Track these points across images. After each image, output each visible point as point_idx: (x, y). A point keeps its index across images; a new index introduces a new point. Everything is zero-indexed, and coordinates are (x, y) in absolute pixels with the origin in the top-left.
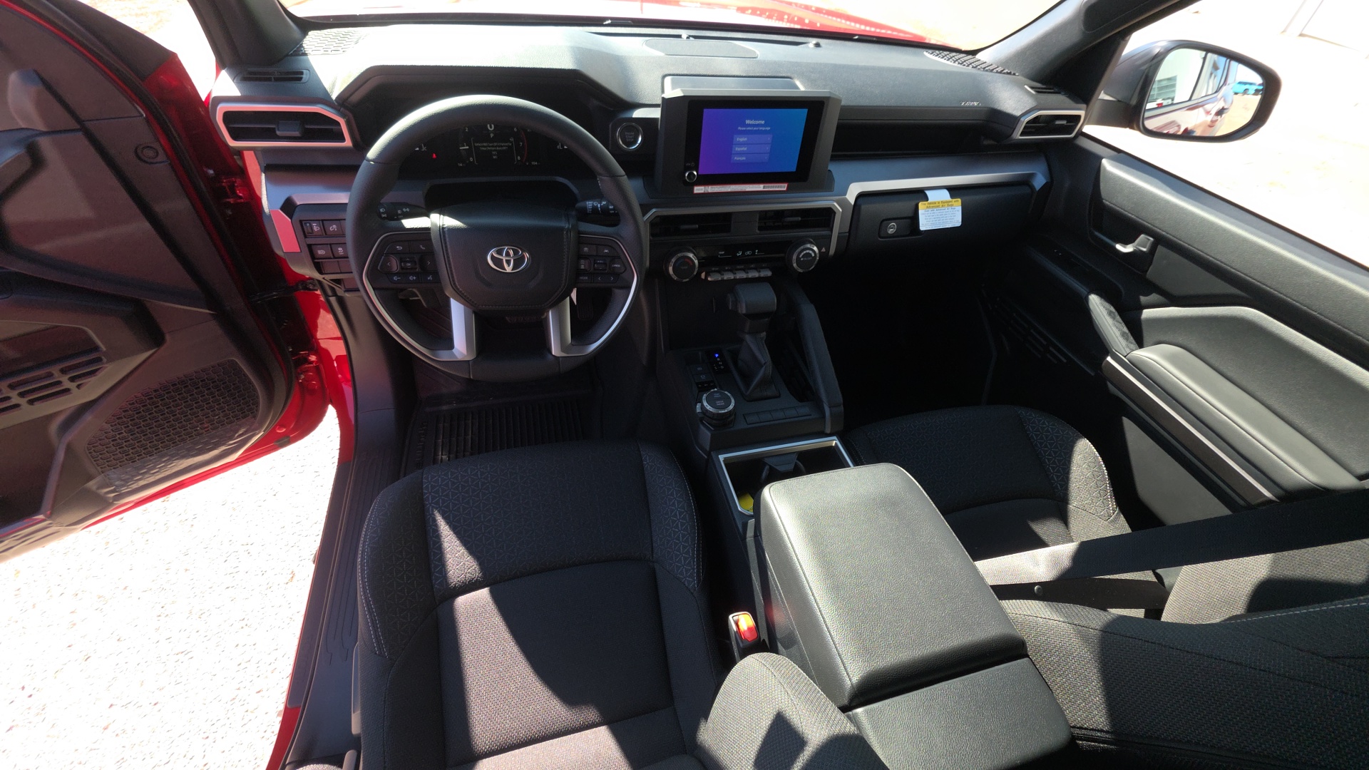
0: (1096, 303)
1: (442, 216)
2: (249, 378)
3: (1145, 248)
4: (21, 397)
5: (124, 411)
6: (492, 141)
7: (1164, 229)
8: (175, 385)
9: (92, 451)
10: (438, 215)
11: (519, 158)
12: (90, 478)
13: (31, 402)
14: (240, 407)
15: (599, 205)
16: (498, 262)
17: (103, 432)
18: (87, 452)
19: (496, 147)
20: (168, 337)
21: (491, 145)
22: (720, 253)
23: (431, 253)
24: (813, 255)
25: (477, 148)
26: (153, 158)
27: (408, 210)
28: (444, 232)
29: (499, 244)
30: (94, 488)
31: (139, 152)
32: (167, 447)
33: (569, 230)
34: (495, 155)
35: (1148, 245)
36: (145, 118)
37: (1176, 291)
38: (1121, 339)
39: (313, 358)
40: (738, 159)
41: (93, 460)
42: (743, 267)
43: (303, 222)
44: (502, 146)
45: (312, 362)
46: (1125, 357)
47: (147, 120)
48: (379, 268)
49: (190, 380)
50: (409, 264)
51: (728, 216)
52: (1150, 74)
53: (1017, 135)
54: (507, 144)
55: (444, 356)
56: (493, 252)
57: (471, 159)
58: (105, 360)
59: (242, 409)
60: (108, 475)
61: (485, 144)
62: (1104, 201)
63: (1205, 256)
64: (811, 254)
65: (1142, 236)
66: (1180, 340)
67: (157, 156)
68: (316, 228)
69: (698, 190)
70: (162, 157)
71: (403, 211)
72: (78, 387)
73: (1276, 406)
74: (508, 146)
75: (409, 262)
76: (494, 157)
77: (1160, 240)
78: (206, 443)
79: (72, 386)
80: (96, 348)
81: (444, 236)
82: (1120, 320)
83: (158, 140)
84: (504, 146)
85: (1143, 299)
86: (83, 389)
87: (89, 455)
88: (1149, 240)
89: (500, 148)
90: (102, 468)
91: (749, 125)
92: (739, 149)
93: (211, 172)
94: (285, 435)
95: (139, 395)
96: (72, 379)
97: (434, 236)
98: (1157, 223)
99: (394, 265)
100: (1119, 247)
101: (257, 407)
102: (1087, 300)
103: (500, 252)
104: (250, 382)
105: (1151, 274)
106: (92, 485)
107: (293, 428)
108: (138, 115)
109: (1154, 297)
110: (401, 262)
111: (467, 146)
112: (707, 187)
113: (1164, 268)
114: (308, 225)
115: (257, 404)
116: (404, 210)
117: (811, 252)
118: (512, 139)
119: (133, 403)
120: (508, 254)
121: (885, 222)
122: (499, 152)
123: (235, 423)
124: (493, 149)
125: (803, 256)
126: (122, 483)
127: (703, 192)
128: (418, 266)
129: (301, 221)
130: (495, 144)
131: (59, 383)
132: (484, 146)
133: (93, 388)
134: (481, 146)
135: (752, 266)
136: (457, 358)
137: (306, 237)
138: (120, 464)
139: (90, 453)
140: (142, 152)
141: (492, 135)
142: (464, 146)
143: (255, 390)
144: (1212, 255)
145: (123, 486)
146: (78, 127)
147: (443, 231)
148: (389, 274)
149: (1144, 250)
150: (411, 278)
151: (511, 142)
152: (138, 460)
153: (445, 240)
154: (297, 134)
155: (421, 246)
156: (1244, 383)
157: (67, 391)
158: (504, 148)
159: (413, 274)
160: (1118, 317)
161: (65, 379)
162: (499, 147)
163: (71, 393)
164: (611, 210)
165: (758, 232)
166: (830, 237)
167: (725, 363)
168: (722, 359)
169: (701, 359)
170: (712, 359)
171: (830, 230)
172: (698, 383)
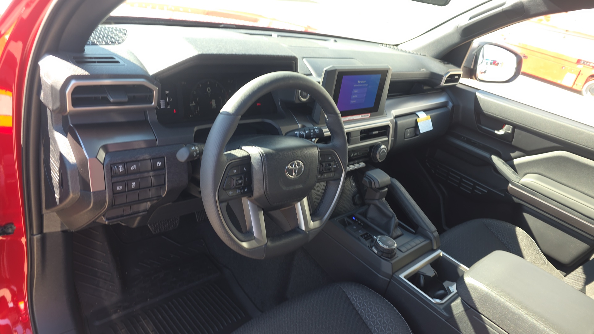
0: (495, 159)
3: (509, 130)
7: (518, 121)
15: (304, 133)
23: (249, 172)
25: (200, 105)
35: (511, 129)
37: (528, 149)
38: (513, 175)
40: (353, 102)
42: (352, 163)
43: (113, 166)
46: (518, 183)
48: (224, 187)
50: (240, 182)
51: (348, 134)
52: (477, 55)
53: (443, 84)
57: (197, 112)
62: (484, 112)
63: (539, 131)
64: (384, 151)
65: (507, 126)
66: (535, 170)
68: (121, 169)
73: (587, 192)
75: (240, 180)
77: (515, 127)
82: (508, 166)
85: (512, 155)
88: (510, 127)
91: (359, 84)
92: (354, 97)
97: (255, 160)
98: (513, 119)
99: (232, 183)
100: (496, 132)
102: (491, 159)
105: (514, 142)
109: (517, 153)
113: (519, 139)
114: (115, 167)
118: (220, 98)
121: (406, 130)
125: (381, 153)
128: (243, 182)
129: (111, 165)
135: (356, 162)
137: (112, 176)
141: (209, 96)
142: (193, 103)
144: (542, 130)
149: (510, 132)
150: (237, 192)
151: (220, 100)
155: (244, 169)
156: (570, 185)
159: (238, 189)
160: (507, 165)
164: (312, 135)
165: (360, 141)
166: (388, 141)
167: (362, 222)
168: (359, 219)
169: (347, 222)
170: (354, 221)
171: (388, 137)
172: (362, 236)
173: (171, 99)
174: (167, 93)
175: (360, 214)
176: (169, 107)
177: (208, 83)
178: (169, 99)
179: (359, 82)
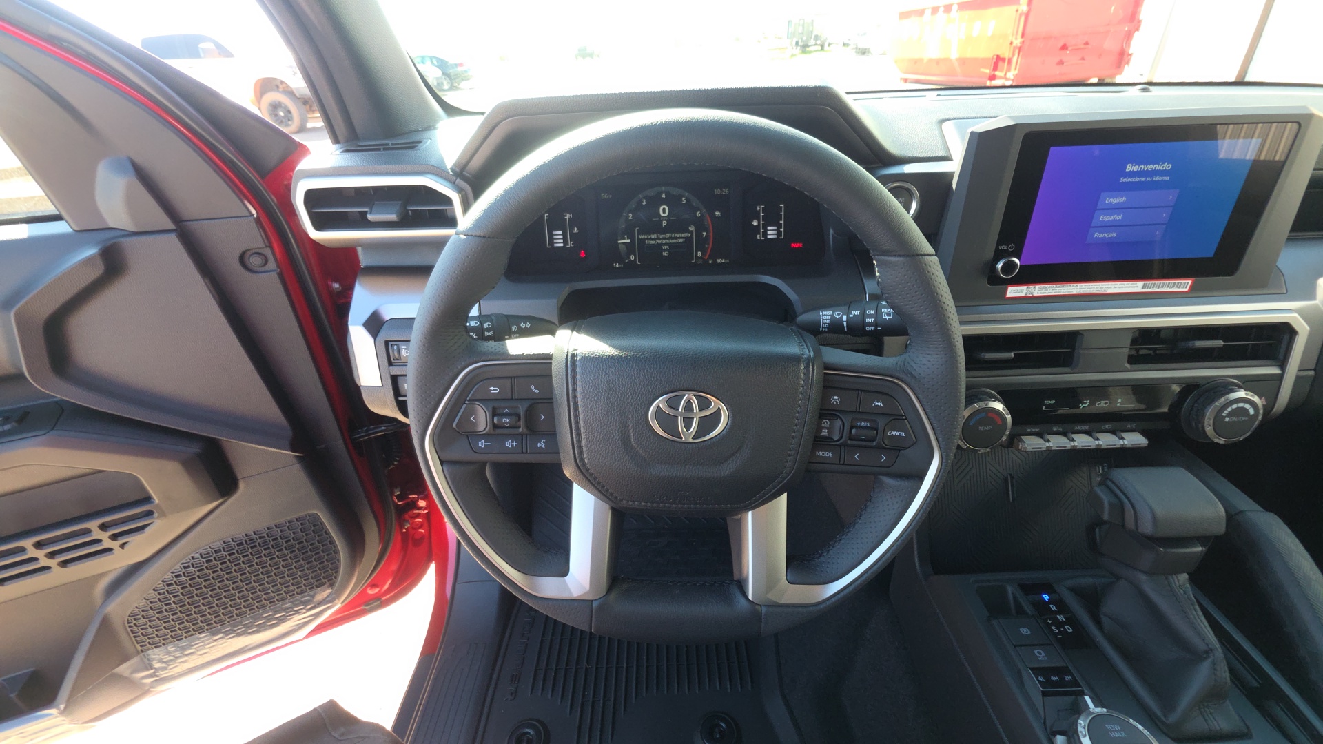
1: (575, 333)
2: (331, 537)
4: (50, 558)
5: (176, 576)
6: (664, 231)
8: (242, 544)
9: (132, 624)
10: (569, 331)
11: (699, 254)
12: (126, 658)
13: (64, 564)
14: (315, 574)
15: (845, 318)
16: (667, 421)
17: (148, 602)
18: (127, 625)
19: (668, 239)
20: (242, 485)
21: (661, 236)
22: (1047, 402)
23: (548, 400)
24: (1252, 412)
25: (642, 242)
26: (263, 266)
27: (528, 325)
28: (574, 363)
29: (674, 390)
30: (126, 674)
31: (247, 256)
32: (222, 622)
33: (809, 362)
34: (665, 251)
36: (254, 219)
39: (422, 504)
40: (1101, 235)
41: (132, 636)
42: (1087, 428)
43: (390, 343)
44: (676, 238)
45: (420, 508)
47: (258, 220)
48: (454, 426)
49: (260, 538)
50: (507, 420)
51: (1071, 338)
54: (684, 235)
55: (548, 587)
56: (661, 402)
57: (632, 257)
58: (156, 515)
59: (318, 576)
60: (148, 655)
61: (653, 236)
64: (1247, 410)
67: (266, 262)
69: (1014, 291)
70: (272, 265)
71: (519, 327)
72: (122, 546)
74: (686, 238)
75: (506, 415)
76: (665, 254)
78: (269, 619)
79: (115, 545)
80: (147, 499)
81: (574, 371)
83: (271, 246)
84: (680, 238)
86: (127, 547)
87: (129, 629)
89: (674, 241)
90: (141, 646)
91: (1132, 174)
92: (1106, 219)
93: (336, 286)
94: (377, 597)
95: (197, 556)
96: (114, 537)
97: (557, 368)
99: (482, 418)
101: (336, 572)
103: (673, 404)
104: (332, 542)
106: (124, 669)
107: (388, 589)
108: (249, 214)
110: (494, 415)
111: (628, 239)
112: (1032, 287)
114: (395, 347)
115: (336, 569)
116: (522, 325)
117: (1247, 406)
118: (692, 228)
119: (188, 567)
120: (689, 408)
122: (670, 245)
123: (306, 594)
124: (664, 242)
125: (1229, 415)
126: (164, 665)
127: (1022, 295)
128: (522, 423)
129: (387, 343)
130: (668, 235)
131: (98, 541)
132: (651, 239)
133: (139, 548)
134: (648, 239)
135: (1107, 427)
136: (571, 593)
137: (390, 364)
138: (163, 642)
139: (130, 627)
140: (249, 258)
141: (664, 223)
142: (624, 239)
143: (336, 552)
145: (165, 669)
146: (172, 226)
147: (572, 361)
148: (472, 436)
150: (508, 444)
151: (691, 232)
152: (186, 637)
153: (574, 377)
154: (393, 217)
155: (533, 387)
157: (109, 550)
158: (680, 241)
159: (513, 437)
161: (104, 536)
162: (672, 238)
163: (113, 554)
164: (870, 325)
165: (1128, 366)
166: (1280, 378)
167: (1072, 620)
168: (1062, 607)
169: (1012, 601)
170: (1042, 607)
171: (1283, 365)
172: (1037, 671)
173: (576, 230)
174: (568, 216)
175: (1077, 591)
176: (570, 244)
177: (663, 196)
178: (571, 229)
179: (1129, 168)
